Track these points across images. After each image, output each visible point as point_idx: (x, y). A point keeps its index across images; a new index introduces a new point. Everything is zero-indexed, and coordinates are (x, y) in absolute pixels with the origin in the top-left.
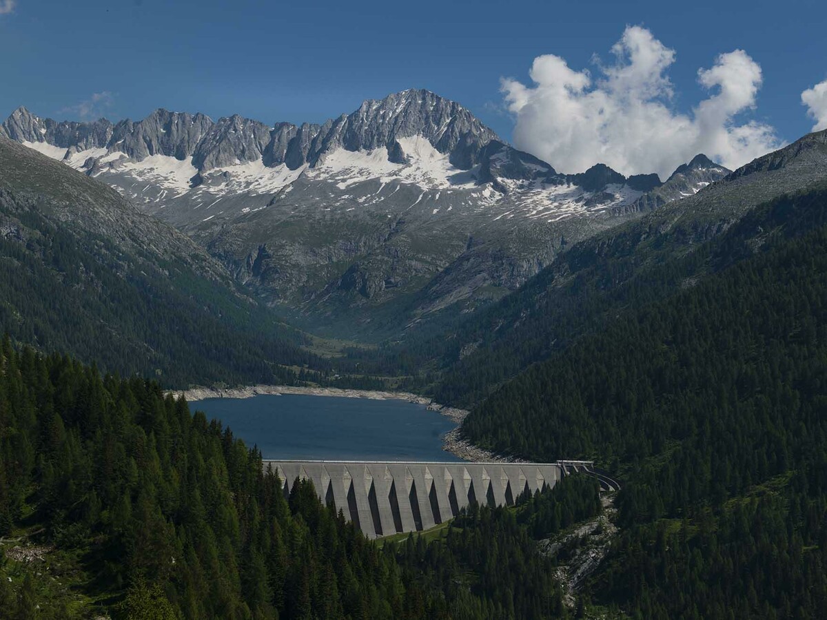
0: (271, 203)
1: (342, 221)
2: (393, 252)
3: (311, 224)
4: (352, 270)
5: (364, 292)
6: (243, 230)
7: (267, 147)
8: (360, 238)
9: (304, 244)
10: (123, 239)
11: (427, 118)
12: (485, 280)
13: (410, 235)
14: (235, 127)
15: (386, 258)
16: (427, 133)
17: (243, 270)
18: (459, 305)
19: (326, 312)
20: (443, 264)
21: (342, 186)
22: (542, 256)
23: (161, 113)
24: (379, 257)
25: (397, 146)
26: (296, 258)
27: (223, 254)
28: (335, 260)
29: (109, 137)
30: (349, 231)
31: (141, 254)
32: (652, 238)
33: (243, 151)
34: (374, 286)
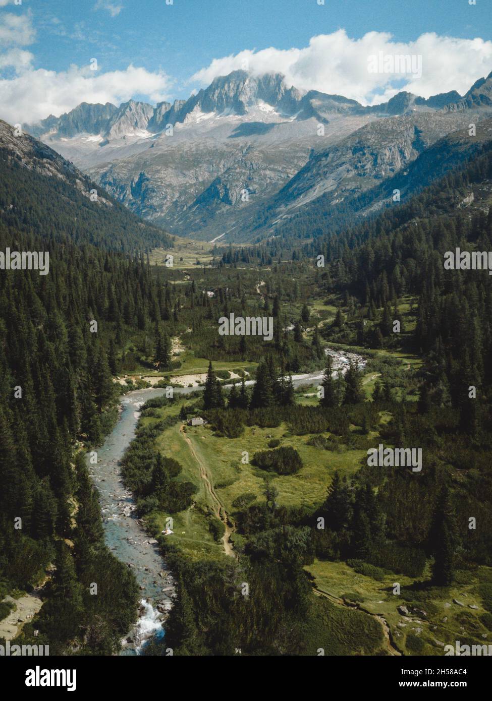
0: (152, 146)
1: (205, 151)
2: (248, 165)
3: (181, 154)
4: (216, 183)
5: (226, 200)
7: (152, 118)
8: (220, 162)
9: (175, 169)
12: (348, 171)
13: (261, 152)
14: (130, 107)
15: (243, 171)
17: (128, 192)
18: (325, 198)
19: (196, 220)
20: (292, 173)
22: (402, 144)
24: (238, 171)
26: (169, 180)
27: (112, 181)
28: (200, 179)
30: (210, 157)
33: (136, 123)
34: (235, 194)
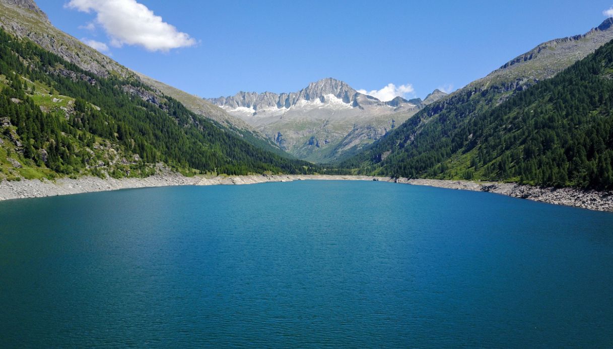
0: (281, 118)
1: (307, 122)
2: (327, 130)
3: (296, 124)
4: (312, 138)
5: (317, 145)
6: (272, 127)
7: (278, 102)
8: (314, 128)
9: (294, 131)
10: (223, 122)
11: (333, 87)
12: (365, 137)
13: (332, 124)
14: (266, 95)
15: (324, 133)
16: (333, 92)
17: (273, 141)
18: (355, 147)
20: (346, 134)
21: (305, 111)
22: (386, 126)
23: (241, 92)
24: (322, 133)
25: (323, 97)
26: (291, 135)
28: (305, 135)
29: (224, 102)
30: (309, 125)
31: (231, 128)
32: (477, 93)
33: (270, 103)
34: (321, 143)
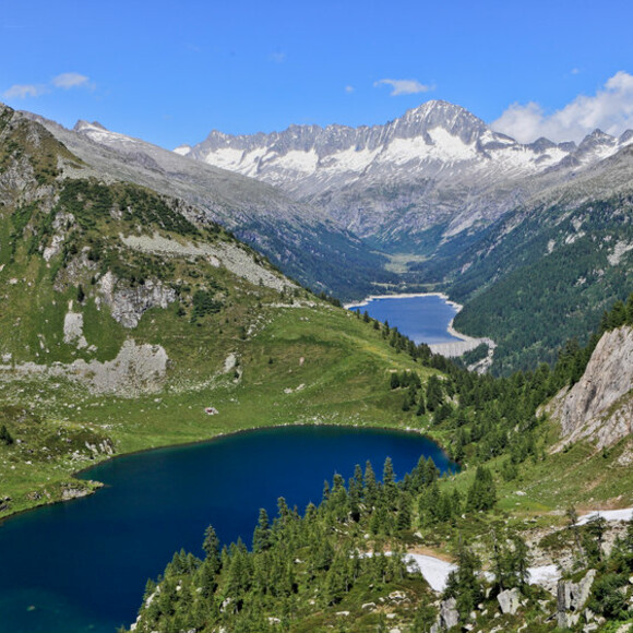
10: (293, 220)
12: (479, 216)
13: (438, 190)
16: (444, 125)
19: (396, 238)
20: (457, 207)
21: (398, 163)
24: (422, 206)
25: (428, 135)
31: (302, 227)
